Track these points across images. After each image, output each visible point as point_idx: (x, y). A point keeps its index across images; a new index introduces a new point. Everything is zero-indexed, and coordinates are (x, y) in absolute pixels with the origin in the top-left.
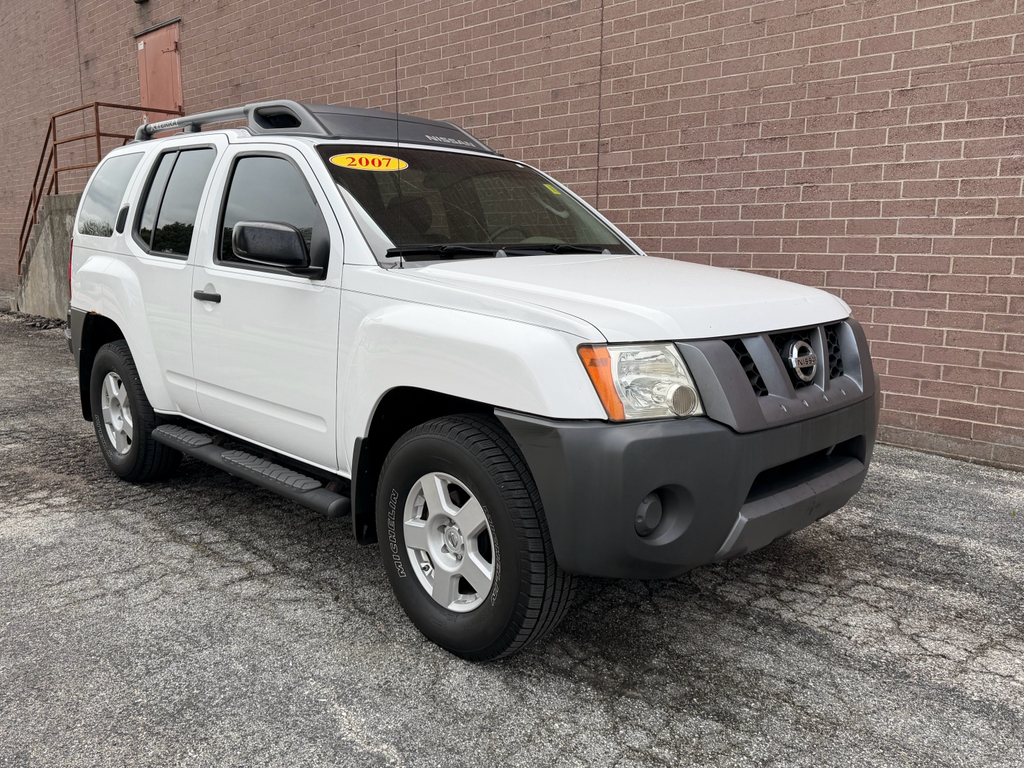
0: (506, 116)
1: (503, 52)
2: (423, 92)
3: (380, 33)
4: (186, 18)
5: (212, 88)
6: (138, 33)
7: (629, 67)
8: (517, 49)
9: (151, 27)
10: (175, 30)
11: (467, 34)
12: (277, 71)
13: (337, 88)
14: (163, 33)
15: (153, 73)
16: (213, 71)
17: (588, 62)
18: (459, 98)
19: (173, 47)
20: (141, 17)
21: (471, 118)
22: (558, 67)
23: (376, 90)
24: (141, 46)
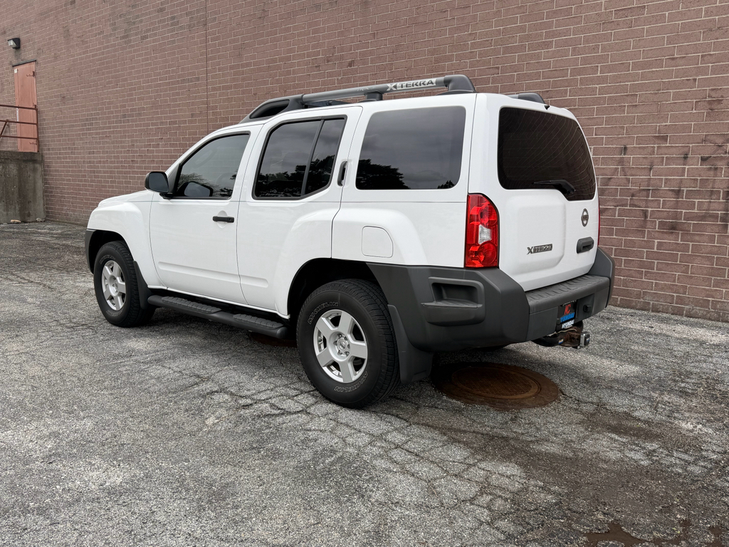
0: (175, 122)
1: (173, 95)
2: (144, 109)
3: (126, 80)
4: (38, 60)
5: (51, 97)
6: (14, 64)
7: (216, 107)
8: (178, 94)
9: (22, 62)
10: (33, 65)
11: (159, 85)
12: (82, 92)
13: (109, 103)
14: (27, 65)
15: (22, 86)
16: (52, 88)
17: (203, 103)
18: (157, 113)
19: (32, 74)
20: (16, 56)
21: (162, 122)
22: (193, 104)
23: (124, 106)
24: (16, 71)
